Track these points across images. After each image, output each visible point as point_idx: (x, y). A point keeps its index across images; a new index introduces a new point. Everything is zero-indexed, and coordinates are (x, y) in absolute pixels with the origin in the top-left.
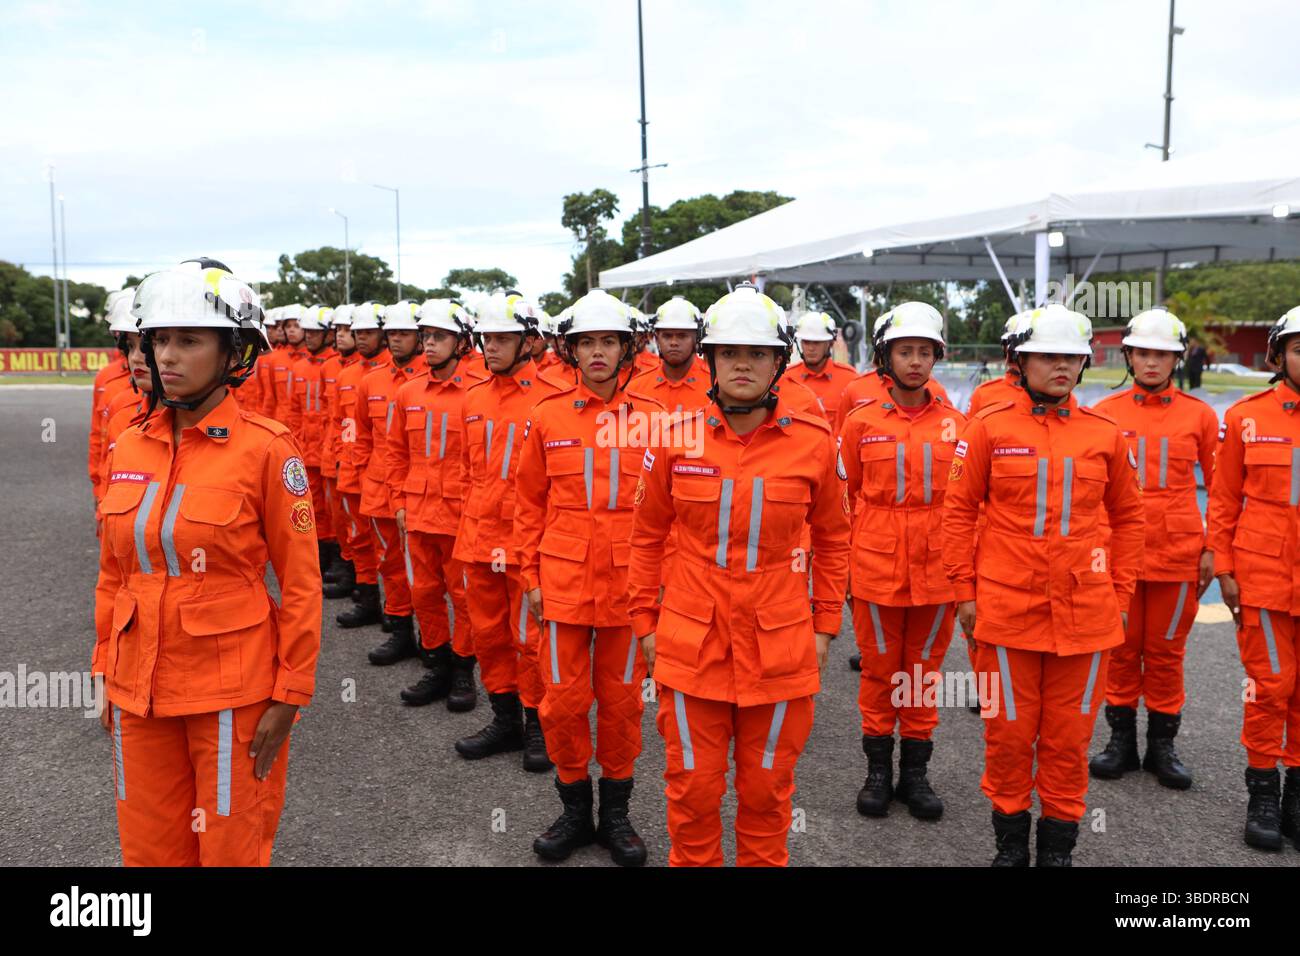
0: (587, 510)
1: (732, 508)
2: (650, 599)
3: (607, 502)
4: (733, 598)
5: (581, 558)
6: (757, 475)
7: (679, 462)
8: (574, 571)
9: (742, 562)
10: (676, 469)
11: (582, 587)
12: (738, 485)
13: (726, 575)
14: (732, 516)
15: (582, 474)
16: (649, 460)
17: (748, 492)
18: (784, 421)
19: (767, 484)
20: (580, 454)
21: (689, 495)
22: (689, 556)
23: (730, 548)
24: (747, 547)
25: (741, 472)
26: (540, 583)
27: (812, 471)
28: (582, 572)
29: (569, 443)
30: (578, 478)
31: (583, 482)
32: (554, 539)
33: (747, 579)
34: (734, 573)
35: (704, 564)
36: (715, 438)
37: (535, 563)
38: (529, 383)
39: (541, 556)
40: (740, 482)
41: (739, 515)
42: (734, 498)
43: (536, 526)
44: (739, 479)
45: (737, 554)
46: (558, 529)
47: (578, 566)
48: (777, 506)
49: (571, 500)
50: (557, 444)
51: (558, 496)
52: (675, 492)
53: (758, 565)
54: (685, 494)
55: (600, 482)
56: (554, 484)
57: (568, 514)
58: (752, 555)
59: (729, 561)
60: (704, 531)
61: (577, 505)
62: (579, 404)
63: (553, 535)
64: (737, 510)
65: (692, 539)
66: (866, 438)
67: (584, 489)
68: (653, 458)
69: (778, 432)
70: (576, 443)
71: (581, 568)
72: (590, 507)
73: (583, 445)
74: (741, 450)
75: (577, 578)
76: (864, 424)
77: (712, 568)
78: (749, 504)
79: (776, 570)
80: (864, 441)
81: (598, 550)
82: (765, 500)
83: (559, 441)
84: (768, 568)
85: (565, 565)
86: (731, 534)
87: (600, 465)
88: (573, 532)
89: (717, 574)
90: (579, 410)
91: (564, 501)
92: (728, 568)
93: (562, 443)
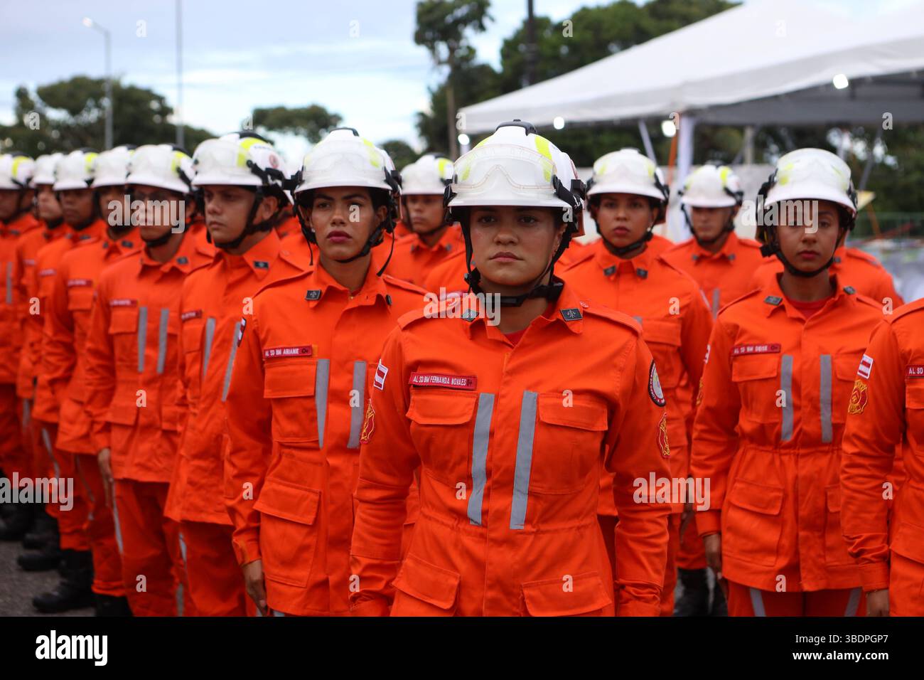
0: (317, 449)
1: (492, 434)
2: (380, 580)
3: (346, 438)
4: (489, 568)
5: (309, 519)
6: (529, 388)
7: (420, 370)
8: (298, 536)
9: (503, 515)
10: (415, 380)
11: (310, 562)
12: (502, 401)
13: (482, 536)
14: (490, 446)
15: (312, 397)
16: (381, 374)
17: (516, 411)
18: (572, 314)
19: (540, 400)
20: (312, 368)
21: (432, 417)
22: (432, 514)
23: (487, 496)
24: (511, 493)
25: (506, 383)
26: (260, 553)
27: (610, 384)
28: (311, 540)
29: (296, 352)
30: (307, 403)
31: (314, 410)
32: (274, 491)
33: (510, 541)
34: (492, 530)
35: (451, 522)
36: (472, 338)
37: (253, 525)
38: (266, 265)
39: (262, 518)
40: (503, 396)
41: (500, 444)
42: (494, 421)
43: (254, 470)
44: (503, 392)
45: (497, 503)
46: (280, 476)
47: (305, 531)
48: (556, 432)
49: (296, 435)
50: (279, 352)
51: (282, 427)
52: (413, 414)
53: (528, 521)
54: (425, 416)
55: (336, 409)
56: (277, 412)
57: (292, 456)
58: (519, 505)
59: (485, 513)
60: (452, 470)
61: (304, 442)
62: (313, 295)
63: (275, 486)
64: (498, 436)
65: (436, 484)
66: (739, 347)
67: (314, 419)
68: (385, 371)
69: (560, 329)
70: (306, 352)
71: (309, 534)
72: (321, 445)
73: (316, 354)
74: (507, 354)
75: (304, 548)
76: (736, 327)
77: (461, 526)
78: (516, 428)
79: (556, 531)
80: (736, 352)
81: (331, 508)
82: (541, 424)
83: (283, 349)
84: (543, 527)
85: (291, 530)
86: (489, 474)
87: (338, 384)
88: (298, 482)
89: (469, 533)
90: (313, 304)
91: (288, 435)
92: (484, 525)
93: (287, 352)
